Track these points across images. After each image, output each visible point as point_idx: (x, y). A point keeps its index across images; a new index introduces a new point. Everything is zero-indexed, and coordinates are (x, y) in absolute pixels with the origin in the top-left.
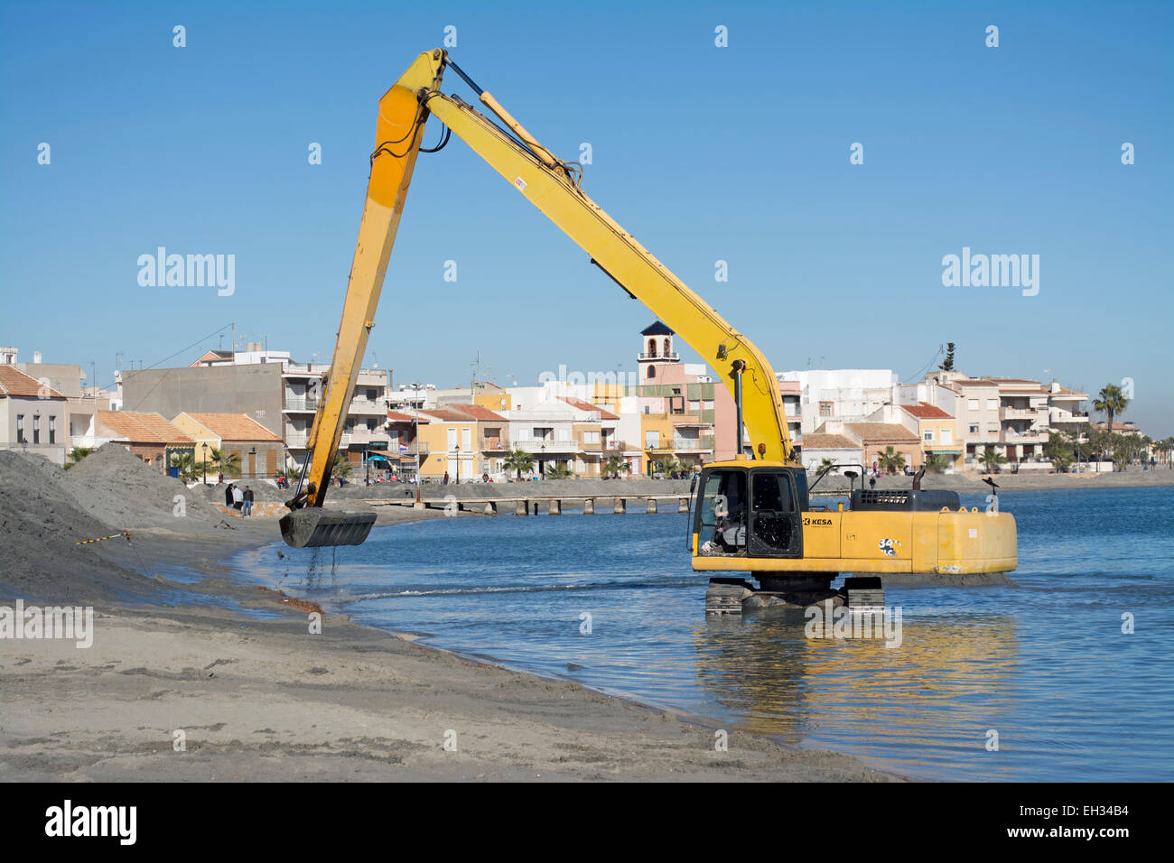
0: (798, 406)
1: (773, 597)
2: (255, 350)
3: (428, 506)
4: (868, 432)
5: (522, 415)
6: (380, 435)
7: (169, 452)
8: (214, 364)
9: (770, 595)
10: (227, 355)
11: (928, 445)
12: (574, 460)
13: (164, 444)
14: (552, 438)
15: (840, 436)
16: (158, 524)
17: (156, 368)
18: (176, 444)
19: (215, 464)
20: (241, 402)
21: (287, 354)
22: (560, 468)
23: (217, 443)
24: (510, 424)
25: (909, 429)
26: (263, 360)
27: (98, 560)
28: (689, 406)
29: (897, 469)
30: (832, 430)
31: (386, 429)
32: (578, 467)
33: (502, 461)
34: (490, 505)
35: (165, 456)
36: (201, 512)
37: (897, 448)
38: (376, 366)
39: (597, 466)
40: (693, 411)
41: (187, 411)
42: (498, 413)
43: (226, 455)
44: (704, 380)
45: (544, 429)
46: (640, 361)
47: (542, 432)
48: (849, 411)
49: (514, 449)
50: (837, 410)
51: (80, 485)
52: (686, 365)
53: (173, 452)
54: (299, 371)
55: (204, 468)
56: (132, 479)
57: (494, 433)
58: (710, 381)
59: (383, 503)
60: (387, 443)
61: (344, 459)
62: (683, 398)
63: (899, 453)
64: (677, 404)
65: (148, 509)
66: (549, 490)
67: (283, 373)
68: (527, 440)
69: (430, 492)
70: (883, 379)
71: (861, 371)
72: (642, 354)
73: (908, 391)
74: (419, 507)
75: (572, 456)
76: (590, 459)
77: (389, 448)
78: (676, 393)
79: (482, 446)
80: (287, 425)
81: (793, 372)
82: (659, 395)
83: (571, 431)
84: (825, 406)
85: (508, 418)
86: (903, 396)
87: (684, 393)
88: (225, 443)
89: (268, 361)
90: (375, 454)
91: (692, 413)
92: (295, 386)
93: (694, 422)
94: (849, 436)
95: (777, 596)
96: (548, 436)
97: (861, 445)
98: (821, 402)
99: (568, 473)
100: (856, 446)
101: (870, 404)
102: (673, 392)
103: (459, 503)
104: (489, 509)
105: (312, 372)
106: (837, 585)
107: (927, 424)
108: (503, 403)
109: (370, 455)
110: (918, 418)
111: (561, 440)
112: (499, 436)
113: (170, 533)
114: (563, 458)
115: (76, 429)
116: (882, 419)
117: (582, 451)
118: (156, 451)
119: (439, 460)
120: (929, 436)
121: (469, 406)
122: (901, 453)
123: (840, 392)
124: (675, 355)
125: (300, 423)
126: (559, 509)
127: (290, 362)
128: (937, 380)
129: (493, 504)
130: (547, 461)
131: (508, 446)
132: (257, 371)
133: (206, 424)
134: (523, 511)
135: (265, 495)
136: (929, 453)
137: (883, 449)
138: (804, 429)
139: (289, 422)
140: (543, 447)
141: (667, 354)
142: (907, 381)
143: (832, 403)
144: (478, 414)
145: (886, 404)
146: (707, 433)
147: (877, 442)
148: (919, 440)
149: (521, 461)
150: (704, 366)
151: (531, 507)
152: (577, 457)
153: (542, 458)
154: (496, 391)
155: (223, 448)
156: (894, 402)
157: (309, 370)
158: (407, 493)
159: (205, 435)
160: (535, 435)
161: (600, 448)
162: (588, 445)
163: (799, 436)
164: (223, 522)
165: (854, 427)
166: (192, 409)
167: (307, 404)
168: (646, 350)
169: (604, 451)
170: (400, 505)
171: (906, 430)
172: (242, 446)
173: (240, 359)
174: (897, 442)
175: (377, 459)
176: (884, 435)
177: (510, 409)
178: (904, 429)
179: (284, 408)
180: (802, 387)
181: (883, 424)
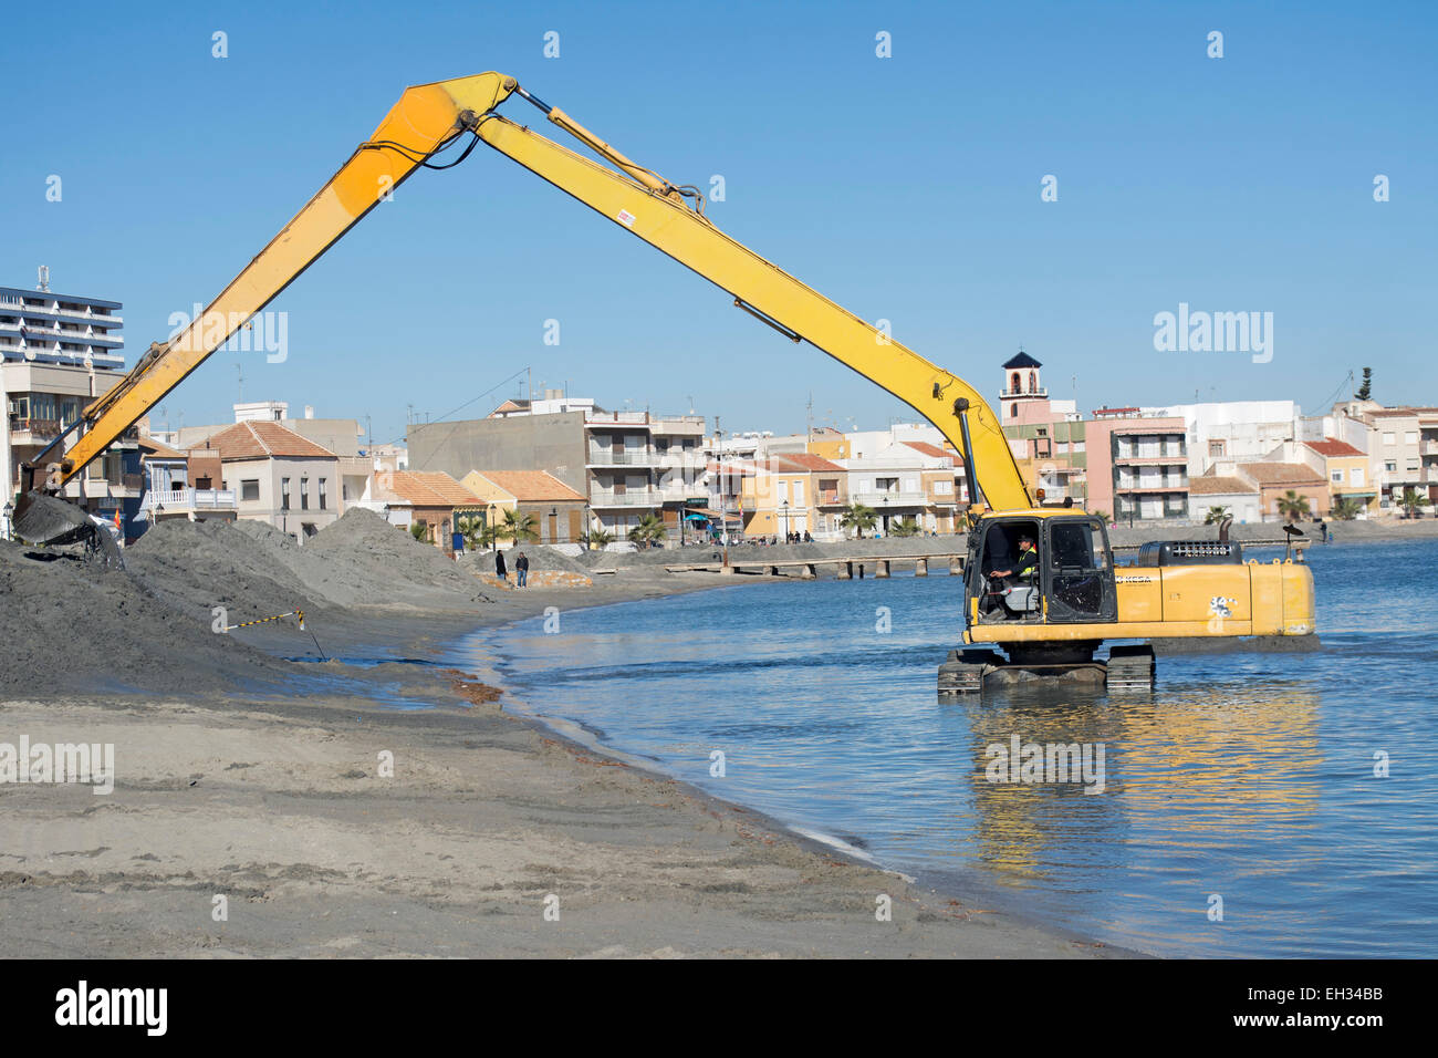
0: (1183, 445)
1: (1022, 672)
2: (554, 398)
3: (737, 570)
4: (1266, 474)
5: (862, 464)
6: (698, 490)
7: (457, 516)
8: (509, 415)
9: (1019, 669)
10: (525, 404)
11: (1337, 486)
12: (924, 514)
13: (451, 507)
14: (898, 489)
15: (1233, 479)
16: (405, 599)
17: (442, 421)
18: (464, 507)
19: (508, 528)
20: (539, 457)
21: (591, 402)
22: (906, 523)
23: (512, 504)
24: (849, 474)
25: (1315, 469)
26: (564, 408)
27: (232, 644)
28: (1056, 448)
29: (1301, 515)
30: (1225, 472)
31: (706, 484)
32: (928, 522)
33: (839, 517)
34: (807, 568)
35: (452, 520)
36: (460, 583)
37: (1299, 492)
38: (692, 412)
39: (951, 520)
40: (1061, 454)
41: (479, 469)
42: (834, 462)
43: (520, 518)
44: (1073, 419)
45: (888, 480)
46: (1002, 399)
47: (887, 482)
48: (1245, 449)
49: (852, 503)
50: (1231, 449)
51: (311, 556)
52: (1051, 402)
53: (461, 515)
54: (604, 420)
55: (494, 533)
56: (381, 548)
57: (832, 485)
58: (1080, 419)
59: (686, 568)
60: (707, 499)
61: (657, 520)
62: (1049, 440)
63: (1302, 497)
64: (1043, 447)
65: (395, 582)
66: (882, 550)
67: (586, 422)
68: (868, 492)
69: (741, 554)
70: (1282, 411)
71: (1258, 403)
72: (1005, 391)
73: (1312, 425)
74: (727, 572)
75: (920, 510)
76: (941, 513)
77: (710, 505)
78: (1041, 434)
79: (817, 501)
80: (592, 482)
81: (1176, 407)
82: (1021, 437)
83: (919, 479)
84: (1216, 445)
85: (846, 468)
86: (1306, 431)
87: (1050, 434)
88: (522, 504)
89: (569, 409)
90: (694, 513)
91: (1060, 457)
92: (599, 437)
93: (1064, 467)
94: (1245, 479)
95: (1027, 670)
96: (893, 487)
97: (1257, 489)
98: (1210, 441)
99: (916, 529)
100: (1253, 491)
101: (1269, 441)
102: (1037, 433)
103: (773, 567)
104: (807, 572)
105: (619, 420)
106: (1101, 654)
107: (1335, 464)
108: (841, 450)
109: (688, 513)
110: (1325, 456)
111: (908, 491)
112: (836, 488)
113: (415, 608)
114: (911, 512)
115: (351, 493)
116: (1281, 457)
117: (933, 504)
118: (442, 515)
119: (768, 518)
120: (1338, 477)
121: (801, 455)
122: (1305, 497)
123: (1232, 428)
124: (1042, 390)
125: (606, 479)
126: (888, 570)
127: (596, 409)
128: (1346, 411)
129: (812, 567)
130: (892, 516)
131: (847, 500)
132: (556, 422)
133: (500, 484)
134: (846, 574)
135: (543, 562)
136: (1337, 496)
137: (1282, 494)
138: (1190, 472)
139: (594, 479)
140: (886, 500)
141: (1033, 388)
142: (1311, 415)
143: (1224, 441)
144: (812, 463)
145: (1287, 440)
146: (1077, 479)
147: (1277, 485)
148: (1326, 481)
149: (860, 517)
150: (1074, 402)
151: (856, 569)
152: (928, 511)
153: (887, 512)
154: (837, 437)
155: (519, 509)
156: (1296, 439)
157: (616, 420)
158: (715, 557)
159: (498, 496)
160: (878, 487)
161: (953, 500)
162: (940, 496)
163: (1185, 480)
164: (480, 594)
165: (1251, 469)
166: (485, 466)
167: (614, 458)
168: (1009, 385)
169: (959, 503)
170: (705, 570)
171: (1312, 470)
172: (540, 507)
173: (538, 408)
174: (1300, 484)
175: (696, 518)
176: (1285, 476)
177: (849, 458)
178: (1308, 469)
179: (587, 463)
180: (1188, 424)
181: (1284, 464)
